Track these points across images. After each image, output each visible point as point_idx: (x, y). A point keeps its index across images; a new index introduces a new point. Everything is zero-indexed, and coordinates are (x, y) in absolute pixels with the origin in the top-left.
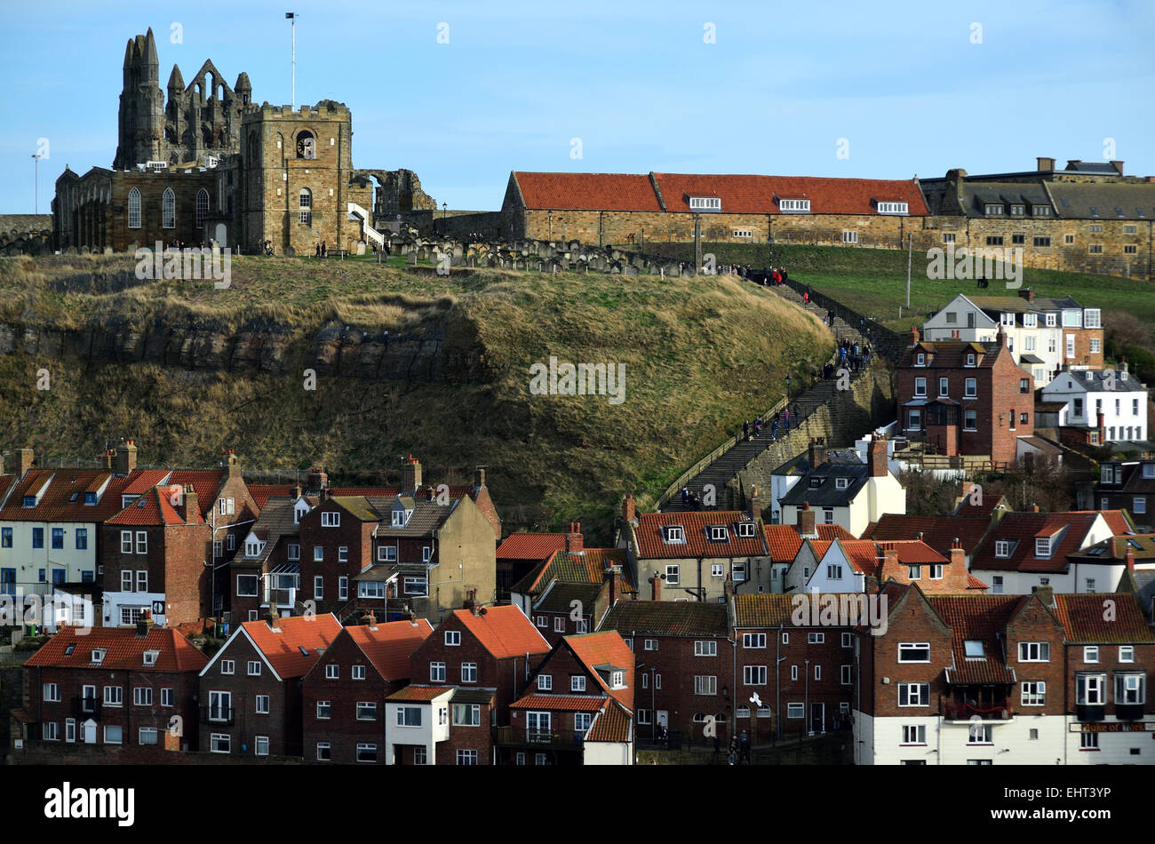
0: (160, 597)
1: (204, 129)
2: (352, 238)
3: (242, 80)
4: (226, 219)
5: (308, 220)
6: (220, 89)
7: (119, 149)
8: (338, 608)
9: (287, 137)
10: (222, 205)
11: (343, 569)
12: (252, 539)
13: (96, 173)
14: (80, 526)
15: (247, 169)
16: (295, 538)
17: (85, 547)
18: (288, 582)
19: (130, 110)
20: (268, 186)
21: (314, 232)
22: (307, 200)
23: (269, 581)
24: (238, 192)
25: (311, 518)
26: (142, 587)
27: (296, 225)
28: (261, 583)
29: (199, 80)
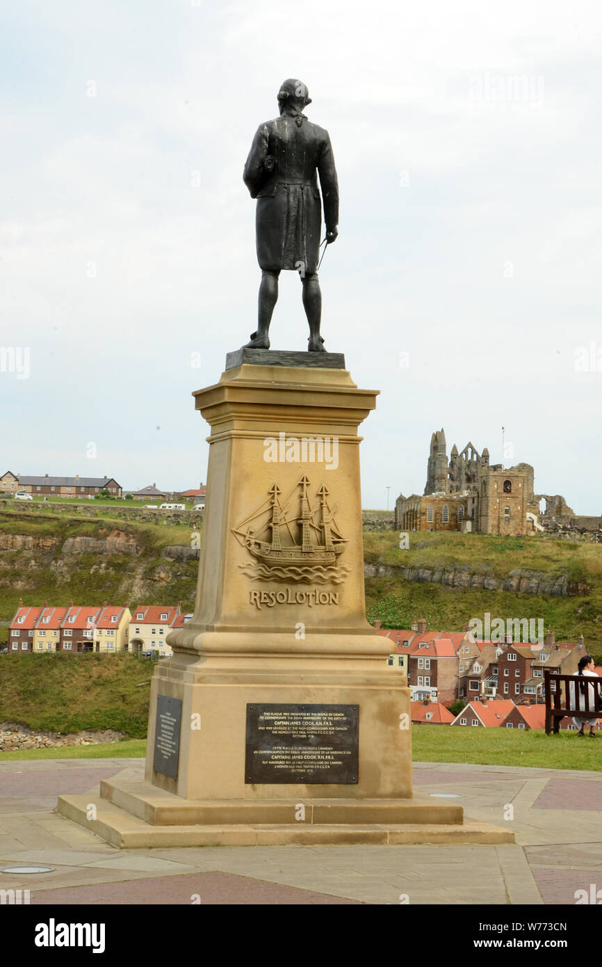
0: (435, 689)
1: (466, 474)
2: (528, 529)
3: (486, 451)
4: (472, 519)
5: (508, 520)
6: (475, 456)
7: (427, 483)
8: (515, 697)
9: (499, 483)
10: (470, 513)
11: (517, 680)
12: (476, 664)
13: (413, 498)
14: (401, 656)
15: (480, 497)
16: (496, 665)
17: (402, 665)
18: (493, 685)
19: (432, 465)
20: (490, 504)
21: (511, 526)
22: (507, 511)
23: (484, 684)
24: (477, 507)
25: (502, 657)
26: (427, 684)
27: (502, 523)
28: (481, 684)
29: (465, 452)
